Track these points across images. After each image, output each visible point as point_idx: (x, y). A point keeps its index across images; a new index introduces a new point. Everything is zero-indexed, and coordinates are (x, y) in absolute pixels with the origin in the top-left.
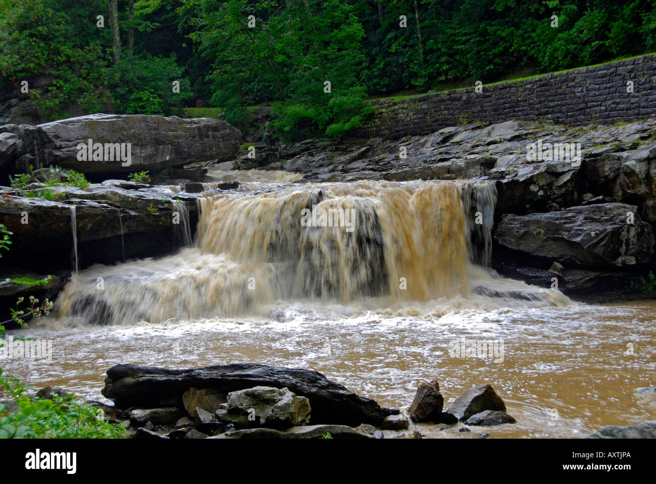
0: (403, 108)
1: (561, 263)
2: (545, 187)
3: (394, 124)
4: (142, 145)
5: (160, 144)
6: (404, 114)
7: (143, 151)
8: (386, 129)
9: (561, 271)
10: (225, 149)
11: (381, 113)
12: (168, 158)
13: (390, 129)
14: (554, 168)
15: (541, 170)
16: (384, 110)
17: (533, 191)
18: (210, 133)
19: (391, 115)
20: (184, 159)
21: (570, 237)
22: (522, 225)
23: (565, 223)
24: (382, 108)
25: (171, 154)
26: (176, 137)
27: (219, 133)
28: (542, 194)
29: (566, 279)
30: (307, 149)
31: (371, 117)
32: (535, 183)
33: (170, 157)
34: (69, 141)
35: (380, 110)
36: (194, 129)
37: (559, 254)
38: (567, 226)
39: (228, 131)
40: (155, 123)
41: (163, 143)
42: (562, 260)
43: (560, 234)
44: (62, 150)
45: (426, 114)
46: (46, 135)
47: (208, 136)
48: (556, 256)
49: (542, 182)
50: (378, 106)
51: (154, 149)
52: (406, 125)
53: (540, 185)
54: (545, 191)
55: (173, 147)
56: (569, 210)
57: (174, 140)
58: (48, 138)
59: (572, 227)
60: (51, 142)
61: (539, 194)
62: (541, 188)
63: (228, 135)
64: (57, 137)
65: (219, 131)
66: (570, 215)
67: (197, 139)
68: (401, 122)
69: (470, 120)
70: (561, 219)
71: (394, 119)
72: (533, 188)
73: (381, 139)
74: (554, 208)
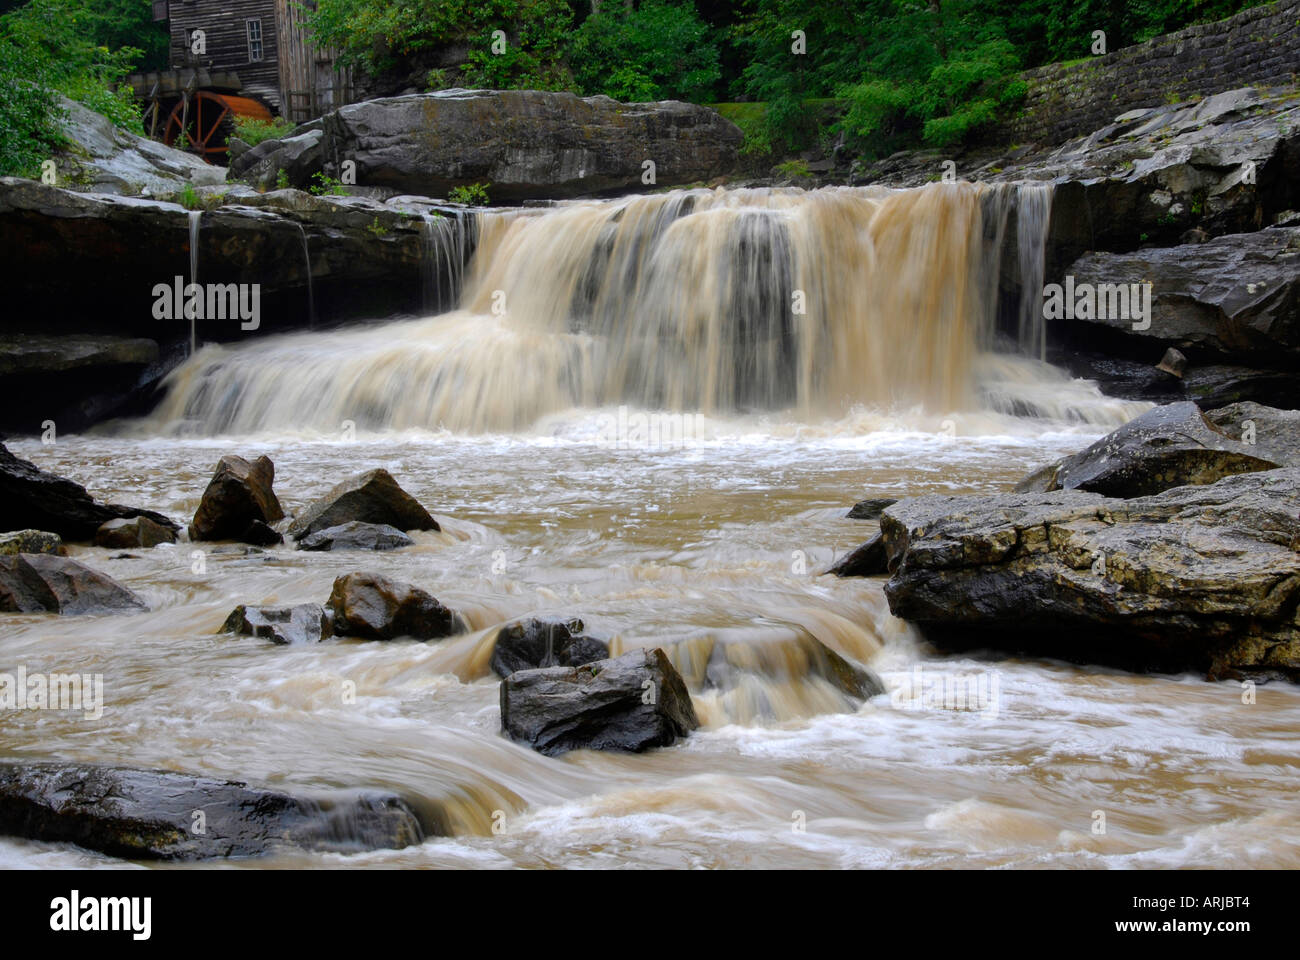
0: (1077, 82)
1: (1182, 350)
2: (1185, 197)
3: (1059, 113)
4: (528, 147)
5: (566, 147)
6: (1075, 92)
7: (531, 158)
8: (1045, 125)
9: (1179, 365)
10: (703, 159)
11: (1038, 95)
12: (582, 174)
13: (1050, 125)
14: (1212, 157)
15: (1179, 161)
16: (1043, 88)
17: (1158, 205)
18: (673, 128)
19: (1055, 96)
20: (615, 176)
21: (1205, 295)
22: (1112, 271)
23: (1200, 267)
24: (1041, 84)
25: (588, 166)
26: (600, 135)
27: (692, 130)
28: (1179, 210)
29: (1187, 383)
30: (894, 169)
31: (1021, 101)
32: (1162, 188)
33: (587, 171)
34: (385, 135)
35: (1037, 89)
36: (637, 120)
37: (1182, 332)
38: (1202, 272)
39: (712, 126)
40: (558, 107)
41: (572, 145)
42: (1188, 344)
43: (1186, 290)
44: (372, 152)
45: (1111, 89)
46: (346, 124)
47: (667, 135)
48: (1175, 335)
49: (1179, 186)
50: (1035, 81)
51: (552, 156)
52: (1078, 115)
53: (1176, 191)
54: (1187, 205)
55: (592, 153)
56: (1219, 241)
57: (594, 140)
58: (349, 130)
59: (1211, 275)
60: (354, 137)
61: (1172, 210)
62: (1177, 198)
63: (712, 134)
64: (365, 128)
65: (692, 126)
66: (1219, 249)
67: (643, 138)
68: (1070, 109)
69: (1183, 94)
70: (1194, 258)
71: (1059, 105)
72: (1158, 198)
73: (1031, 147)
74: (1195, 239)
